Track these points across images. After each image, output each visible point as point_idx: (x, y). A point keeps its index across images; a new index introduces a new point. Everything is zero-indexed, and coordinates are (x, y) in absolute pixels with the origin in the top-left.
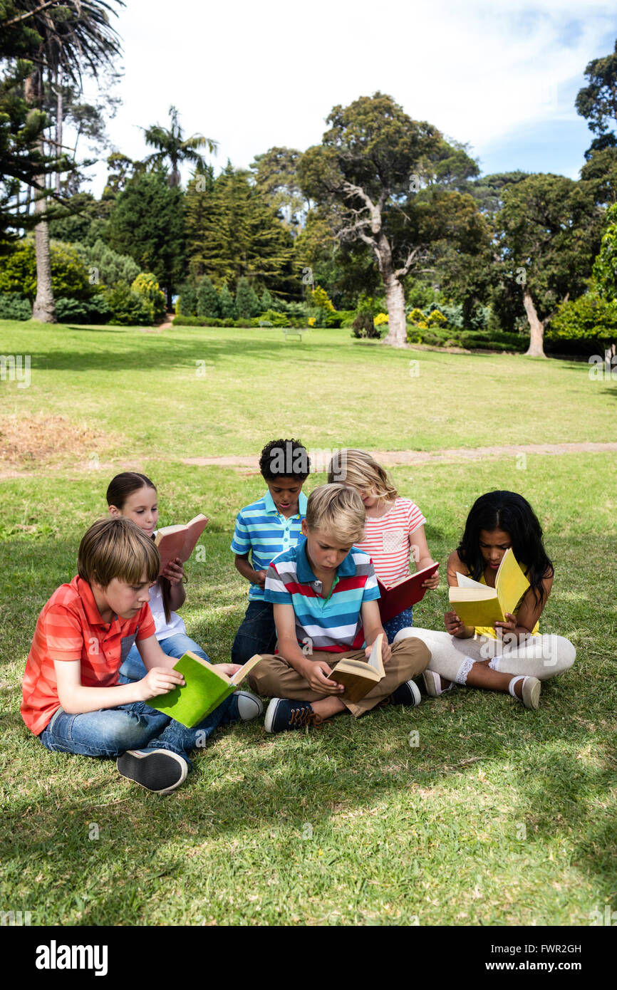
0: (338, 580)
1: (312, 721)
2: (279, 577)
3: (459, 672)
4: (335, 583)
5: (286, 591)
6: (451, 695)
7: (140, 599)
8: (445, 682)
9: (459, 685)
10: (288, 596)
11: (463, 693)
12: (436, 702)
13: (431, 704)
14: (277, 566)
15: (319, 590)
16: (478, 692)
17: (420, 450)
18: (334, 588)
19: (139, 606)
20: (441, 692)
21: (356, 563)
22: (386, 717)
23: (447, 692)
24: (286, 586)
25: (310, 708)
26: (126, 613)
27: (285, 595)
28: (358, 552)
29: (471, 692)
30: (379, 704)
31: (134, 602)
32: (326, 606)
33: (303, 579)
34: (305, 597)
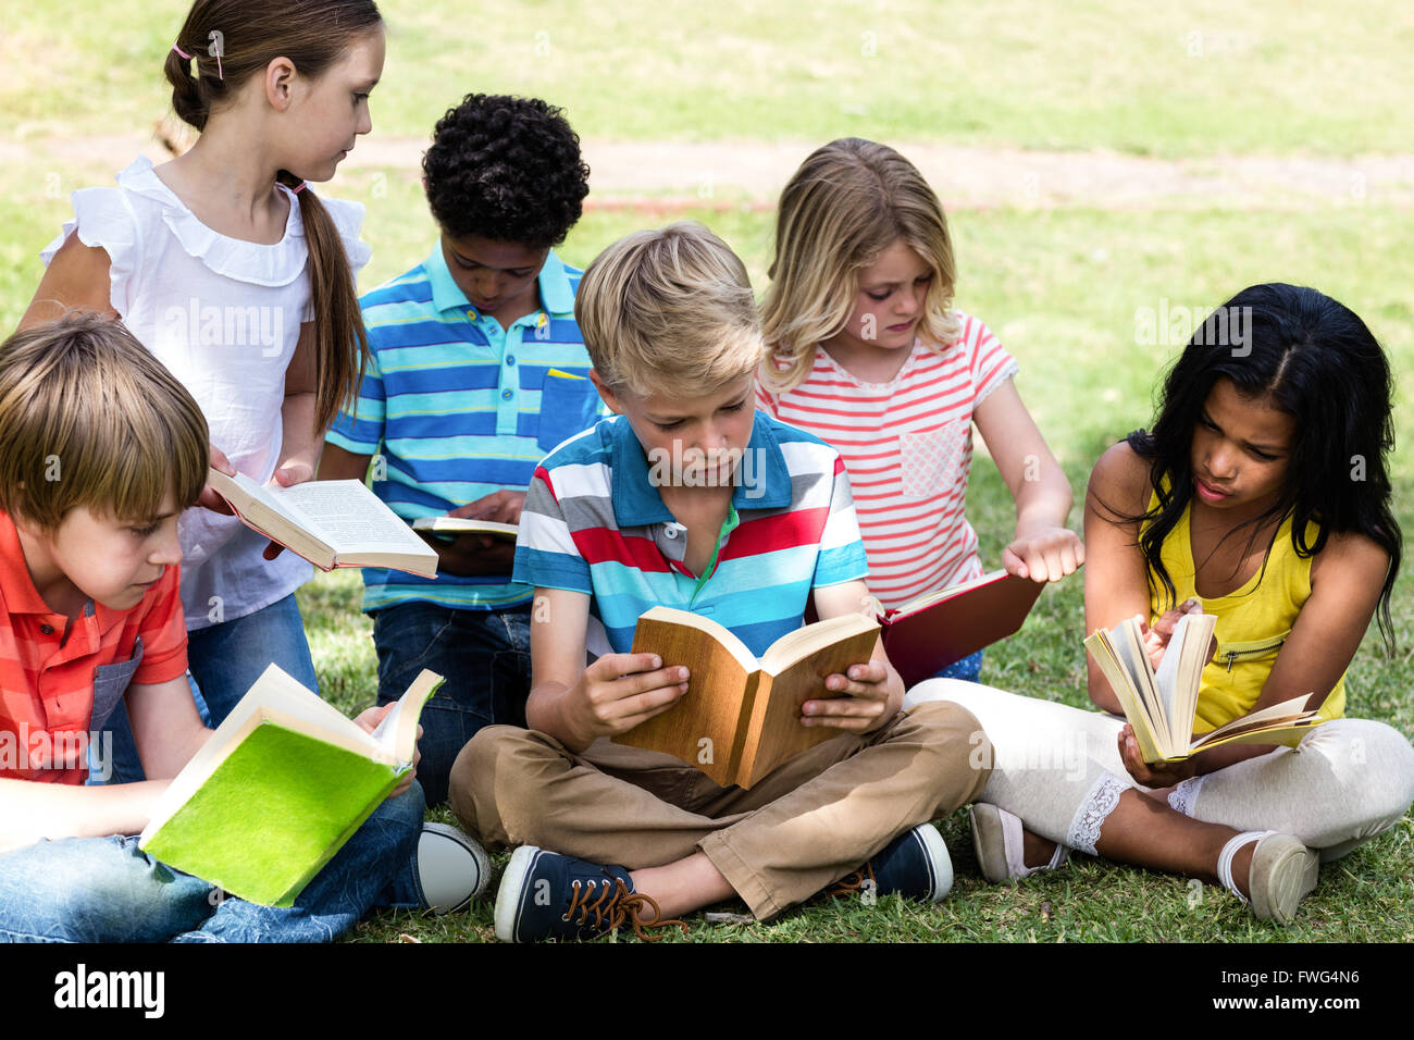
0: (736, 521)
1: (629, 917)
2: (558, 509)
3: (1078, 815)
4: (727, 529)
5: (573, 551)
6: (1053, 880)
7: (155, 558)
8: (1039, 845)
9: (1078, 856)
10: (581, 568)
11: (1086, 879)
12: (1001, 894)
13: (987, 899)
14: (553, 475)
15: (677, 553)
16: (1132, 876)
17: (1143, 152)
18: (722, 544)
19: (154, 576)
20: (1023, 870)
21: (793, 473)
22: (846, 921)
23: (1042, 873)
24: (575, 536)
25: (629, 882)
26: (114, 596)
27: (572, 566)
28: (801, 438)
29: (1110, 875)
30: (830, 889)
31: (138, 569)
32: (701, 599)
33: (629, 517)
34: (635, 571)
